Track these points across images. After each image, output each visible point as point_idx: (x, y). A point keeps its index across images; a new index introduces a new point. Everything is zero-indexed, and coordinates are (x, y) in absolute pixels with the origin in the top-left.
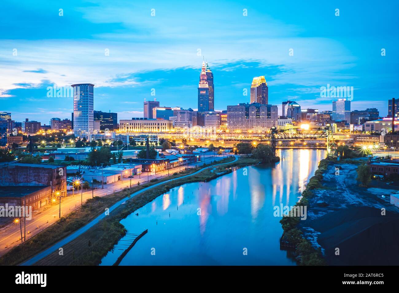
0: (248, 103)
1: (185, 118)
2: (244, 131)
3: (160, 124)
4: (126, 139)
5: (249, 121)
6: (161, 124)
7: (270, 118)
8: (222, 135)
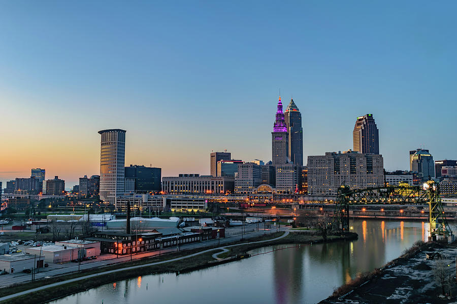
0: (340, 152)
1: (249, 175)
2: (333, 193)
3: (215, 183)
4: (162, 203)
5: (340, 177)
6: (217, 182)
7: (372, 173)
8: (299, 199)
